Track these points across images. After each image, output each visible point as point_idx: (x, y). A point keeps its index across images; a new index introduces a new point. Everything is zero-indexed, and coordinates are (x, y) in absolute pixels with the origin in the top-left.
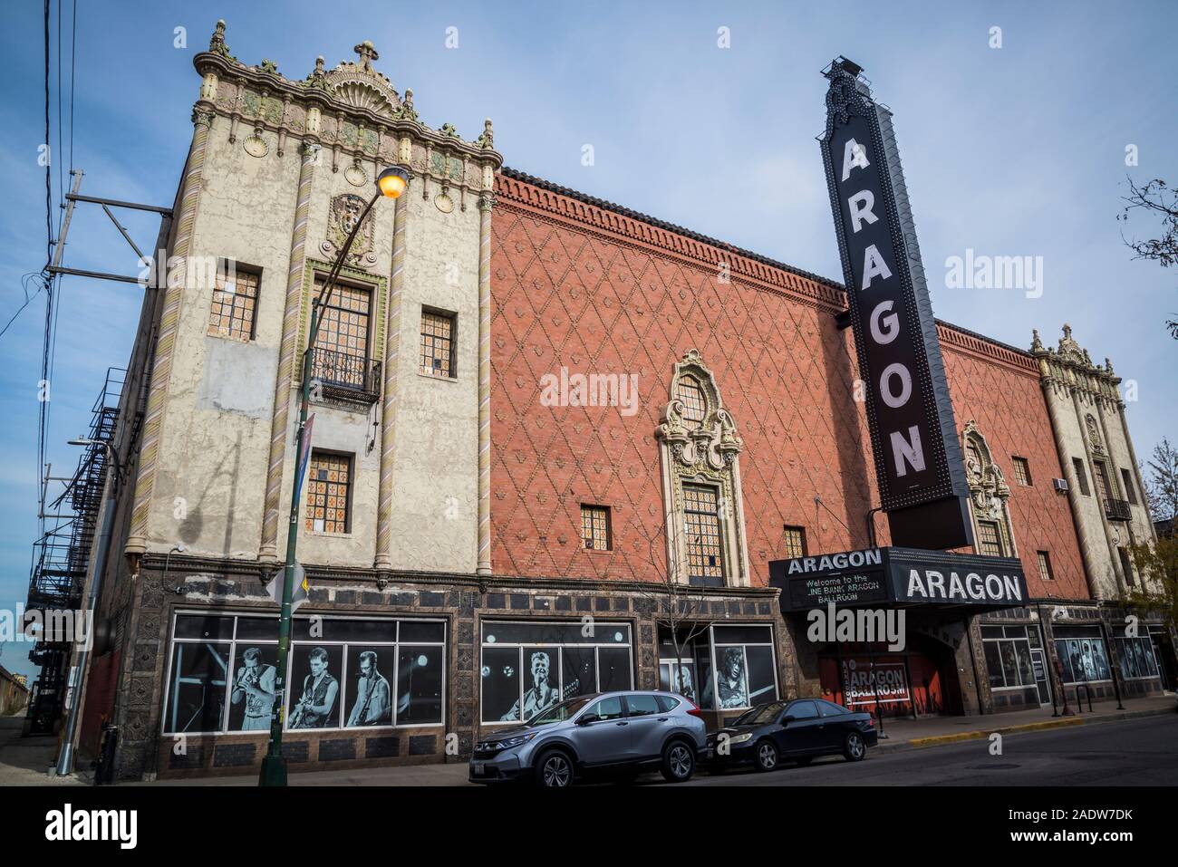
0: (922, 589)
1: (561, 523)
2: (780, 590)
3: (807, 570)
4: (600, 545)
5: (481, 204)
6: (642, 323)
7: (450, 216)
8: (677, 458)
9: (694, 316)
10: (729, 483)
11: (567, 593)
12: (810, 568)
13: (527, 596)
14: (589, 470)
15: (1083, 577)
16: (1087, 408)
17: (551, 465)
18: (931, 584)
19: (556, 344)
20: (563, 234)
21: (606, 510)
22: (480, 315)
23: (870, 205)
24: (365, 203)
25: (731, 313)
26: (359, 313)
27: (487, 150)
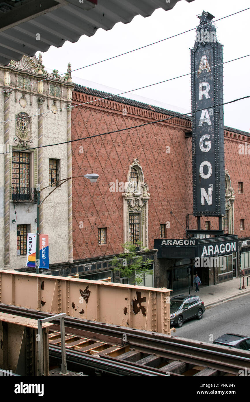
0: (206, 253)
1: (92, 237)
2: (157, 250)
3: (168, 244)
4: (103, 242)
5: (68, 107)
6: (119, 149)
7: (56, 115)
8: (129, 206)
9: (137, 143)
10: (144, 211)
11: (94, 263)
13: (83, 266)
14: (101, 215)
17: (89, 215)
18: (209, 250)
19: (92, 165)
20: (94, 113)
21: (106, 229)
22: (68, 159)
23: (208, 90)
24: (27, 115)
25: (149, 139)
26: (26, 164)
27: (69, 81)
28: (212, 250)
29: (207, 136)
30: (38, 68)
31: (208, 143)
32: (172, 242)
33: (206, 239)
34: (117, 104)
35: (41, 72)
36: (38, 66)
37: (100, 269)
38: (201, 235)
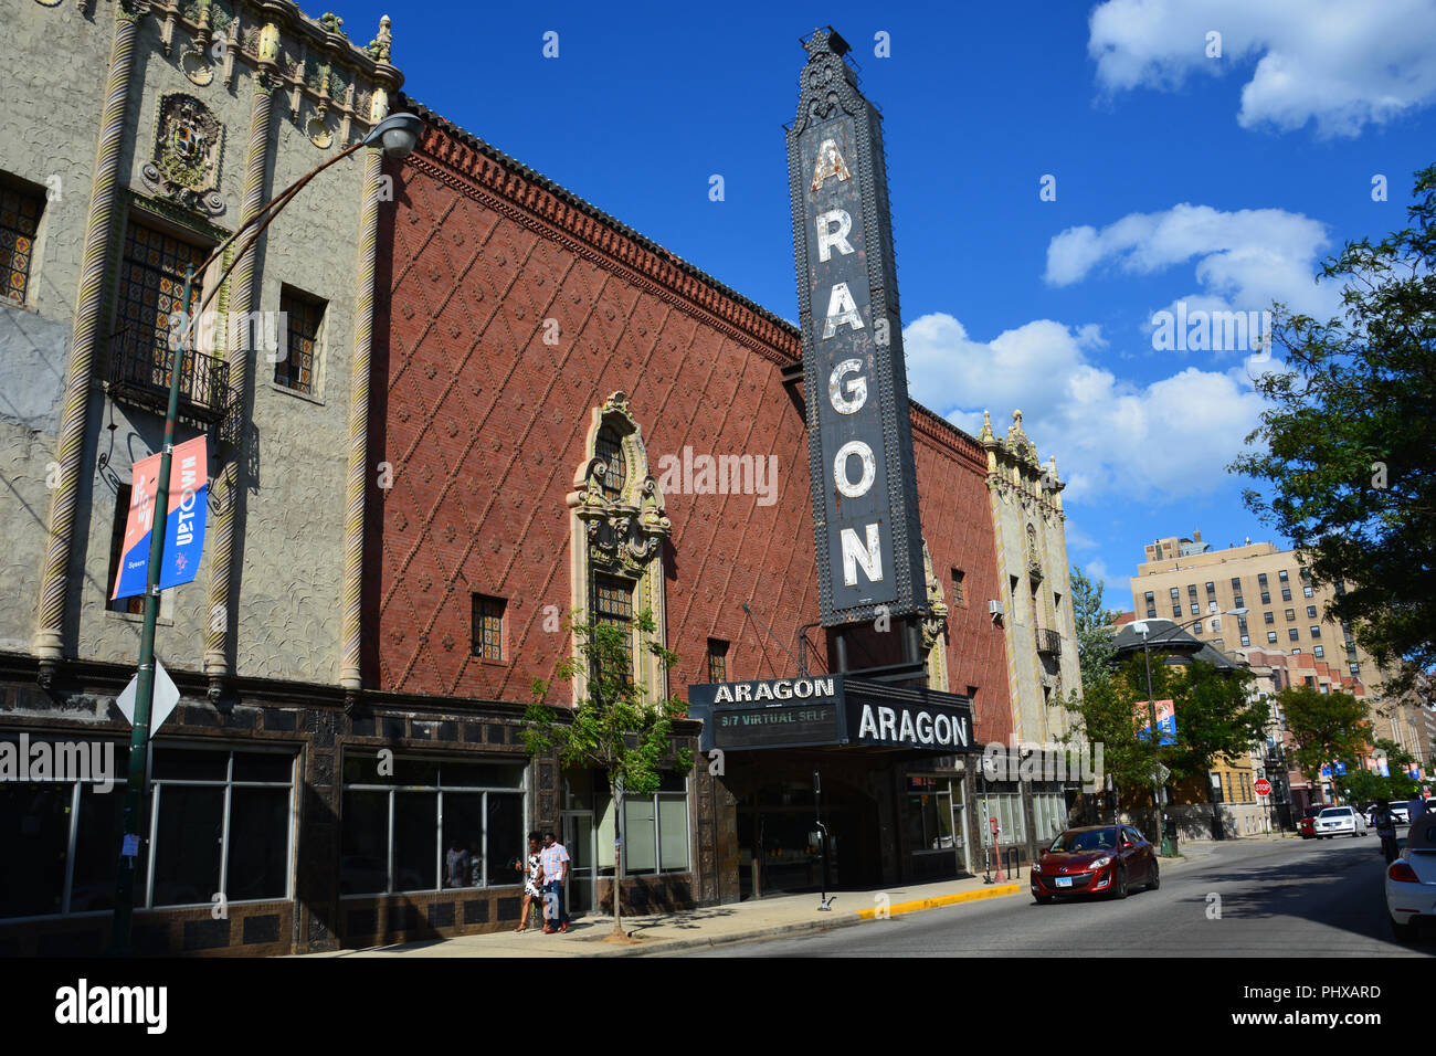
1: (447, 620)
2: (700, 721)
3: (739, 698)
4: (491, 650)
9: (622, 344)
10: (651, 578)
12: (743, 696)
13: (404, 718)
14: (485, 547)
16: (1032, 515)
17: (438, 536)
18: (883, 723)
20: (470, 204)
21: (500, 602)
22: (359, 309)
24: (208, 113)
27: (383, 63)
29: (852, 365)
31: (859, 386)
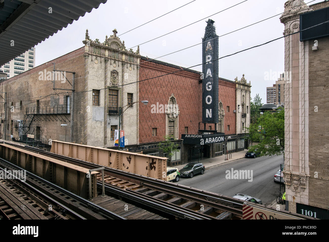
0: (208, 141)
1: (149, 132)
2: (183, 140)
3: (188, 137)
4: (155, 135)
5: (137, 68)
6: (164, 89)
7: (132, 71)
8: (169, 117)
9: (173, 86)
10: (177, 120)
11: (150, 145)
14: (154, 121)
15: (235, 129)
16: (244, 93)
17: (148, 121)
18: (209, 140)
19: (149, 96)
20: (151, 71)
21: (156, 129)
22: (137, 93)
23: (211, 59)
24: (117, 71)
25: (180, 84)
26: (116, 95)
27: (138, 54)
28: (211, 140)
29: (210, 83)
30: (122, 48)
31: (210, 86)
32: (191, 136)
33: (209, 134)
34: (163, 66)
35: (124, 50)
36: (122, 47)
37: (153, 148)
38: (206, 133)
